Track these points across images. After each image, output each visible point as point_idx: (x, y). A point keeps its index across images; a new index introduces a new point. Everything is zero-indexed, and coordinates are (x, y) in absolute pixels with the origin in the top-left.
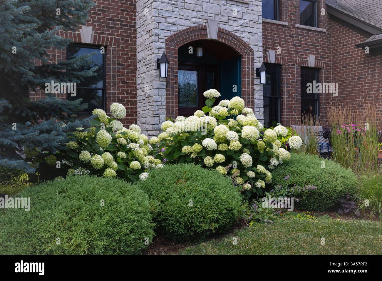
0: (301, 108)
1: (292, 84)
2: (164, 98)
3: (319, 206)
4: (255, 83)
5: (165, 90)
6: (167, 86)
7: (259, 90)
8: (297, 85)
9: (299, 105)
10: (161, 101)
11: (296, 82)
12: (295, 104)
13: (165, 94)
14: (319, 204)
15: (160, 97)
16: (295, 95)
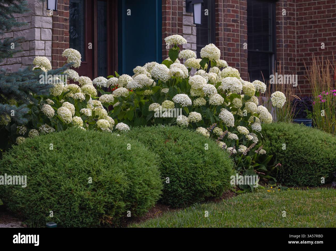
0: (249, 67)
1: (233, 26)
2: (50, 43)
3: (311, 179)
4: (185, 22)
5: (50, 30)
6: (53, 25)
7: (190, 34)
8: (241, 27)
9: (244, 61)
10: (45, 50)
11: (239, 22)
12: (237, 60)
13: (50, 38)
14: (311, 176)
15: (44, 42)
16: (238, 45)
